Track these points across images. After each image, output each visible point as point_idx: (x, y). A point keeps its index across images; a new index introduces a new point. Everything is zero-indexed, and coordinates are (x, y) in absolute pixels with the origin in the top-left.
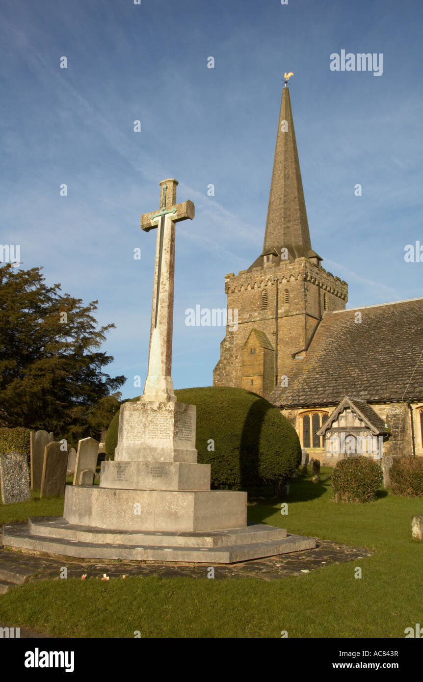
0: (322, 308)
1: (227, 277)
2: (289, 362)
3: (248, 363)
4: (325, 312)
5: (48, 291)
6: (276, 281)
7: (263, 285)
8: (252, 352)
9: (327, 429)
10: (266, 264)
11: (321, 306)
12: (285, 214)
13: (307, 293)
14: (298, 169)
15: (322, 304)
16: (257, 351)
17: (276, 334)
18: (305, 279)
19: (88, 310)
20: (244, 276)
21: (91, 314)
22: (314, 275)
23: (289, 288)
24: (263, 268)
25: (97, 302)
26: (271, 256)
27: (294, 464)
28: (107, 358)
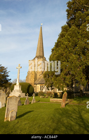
2: (39, 76)
3: (32, 76)
9: (43, 88)
12: (40, 50)
14: (42, 42)
16: (34, 74)
21: (6, 69)
24: (35, 60)
26: (37, 57)
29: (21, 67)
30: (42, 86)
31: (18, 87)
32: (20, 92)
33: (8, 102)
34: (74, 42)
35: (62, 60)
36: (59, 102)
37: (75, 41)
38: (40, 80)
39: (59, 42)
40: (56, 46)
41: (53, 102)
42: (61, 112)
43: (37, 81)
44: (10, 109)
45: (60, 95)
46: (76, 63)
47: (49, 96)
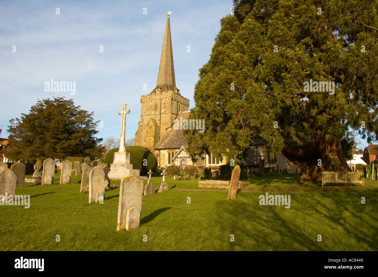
0: (179, 110)
1: (141, 97)
2: (165, 131)
3: (149, 132)
4: (180, 112)
5: (76, 108)
6: (161, 99)
7: (155, 100)
8: (151, 127)
9: (176, 157)
10: (157, 92)
11: (178, 110)
12: (166, 72)
13: (173, 105)
14: (171, 53)
15: (179, 109)
16: (152, 127)
17: (160, 120)
18: (172, 99)
19: (90, 115)
20: (148, 96)
21: (91, 116)
22: (176, 98)
23: (165, 102)
24: (155, 94)
25: (93, 112)
26: (159, 89)
27: (155, 167)
28: (96, 131)
29: (129, 111)
30: (173, 153)
31: (124, 156)
32: (128, 168)
33: (123, 189)
34: (253, 54)
35: (229, 95)
36: (219, 187)
37: (256, 51)
38: (166, 141)
39: (220, 54)
40: (213, 62)
41: (206, 188)
42: (231, 208)
43: (160, 141)
44: (127, 205)
45: (216, 172)
46: (260, 101)
47: (191, 174)
